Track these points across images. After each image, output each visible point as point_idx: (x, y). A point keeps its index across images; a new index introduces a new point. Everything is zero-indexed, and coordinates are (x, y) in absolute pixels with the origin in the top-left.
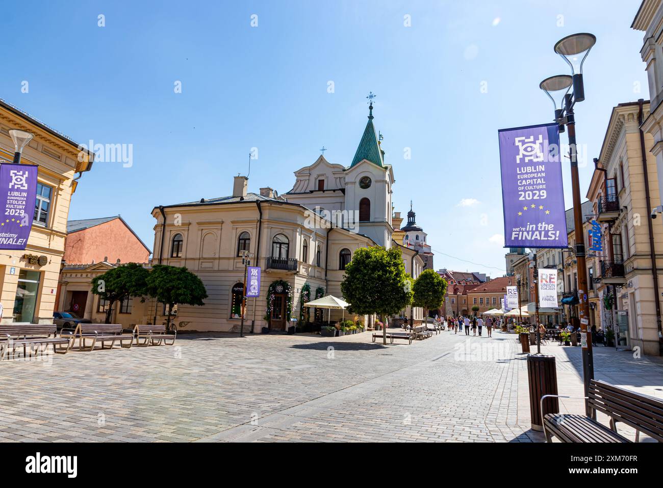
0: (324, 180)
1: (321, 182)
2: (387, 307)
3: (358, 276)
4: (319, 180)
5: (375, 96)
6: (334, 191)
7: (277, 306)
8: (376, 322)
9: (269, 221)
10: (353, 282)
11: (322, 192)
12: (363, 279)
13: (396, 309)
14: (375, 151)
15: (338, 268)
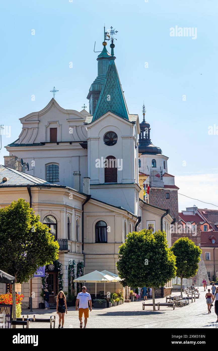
0: (56, 128)
1: (53, 132)
2: (156, 281)
3: (133, 257)
4: (51, 129)
5: (116, 32)
6: (71, 143)
7: (50, 283)
8: (131, 294)
9: (40, 204)
10: (128, 262)
11: (56, 144)
12: (137, 259)
13: (163, 282)
14: (120, 100)
15: (94, 241)
